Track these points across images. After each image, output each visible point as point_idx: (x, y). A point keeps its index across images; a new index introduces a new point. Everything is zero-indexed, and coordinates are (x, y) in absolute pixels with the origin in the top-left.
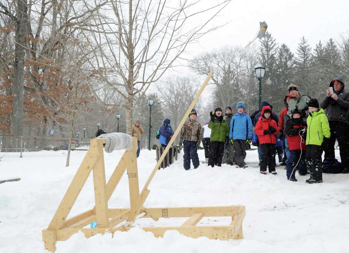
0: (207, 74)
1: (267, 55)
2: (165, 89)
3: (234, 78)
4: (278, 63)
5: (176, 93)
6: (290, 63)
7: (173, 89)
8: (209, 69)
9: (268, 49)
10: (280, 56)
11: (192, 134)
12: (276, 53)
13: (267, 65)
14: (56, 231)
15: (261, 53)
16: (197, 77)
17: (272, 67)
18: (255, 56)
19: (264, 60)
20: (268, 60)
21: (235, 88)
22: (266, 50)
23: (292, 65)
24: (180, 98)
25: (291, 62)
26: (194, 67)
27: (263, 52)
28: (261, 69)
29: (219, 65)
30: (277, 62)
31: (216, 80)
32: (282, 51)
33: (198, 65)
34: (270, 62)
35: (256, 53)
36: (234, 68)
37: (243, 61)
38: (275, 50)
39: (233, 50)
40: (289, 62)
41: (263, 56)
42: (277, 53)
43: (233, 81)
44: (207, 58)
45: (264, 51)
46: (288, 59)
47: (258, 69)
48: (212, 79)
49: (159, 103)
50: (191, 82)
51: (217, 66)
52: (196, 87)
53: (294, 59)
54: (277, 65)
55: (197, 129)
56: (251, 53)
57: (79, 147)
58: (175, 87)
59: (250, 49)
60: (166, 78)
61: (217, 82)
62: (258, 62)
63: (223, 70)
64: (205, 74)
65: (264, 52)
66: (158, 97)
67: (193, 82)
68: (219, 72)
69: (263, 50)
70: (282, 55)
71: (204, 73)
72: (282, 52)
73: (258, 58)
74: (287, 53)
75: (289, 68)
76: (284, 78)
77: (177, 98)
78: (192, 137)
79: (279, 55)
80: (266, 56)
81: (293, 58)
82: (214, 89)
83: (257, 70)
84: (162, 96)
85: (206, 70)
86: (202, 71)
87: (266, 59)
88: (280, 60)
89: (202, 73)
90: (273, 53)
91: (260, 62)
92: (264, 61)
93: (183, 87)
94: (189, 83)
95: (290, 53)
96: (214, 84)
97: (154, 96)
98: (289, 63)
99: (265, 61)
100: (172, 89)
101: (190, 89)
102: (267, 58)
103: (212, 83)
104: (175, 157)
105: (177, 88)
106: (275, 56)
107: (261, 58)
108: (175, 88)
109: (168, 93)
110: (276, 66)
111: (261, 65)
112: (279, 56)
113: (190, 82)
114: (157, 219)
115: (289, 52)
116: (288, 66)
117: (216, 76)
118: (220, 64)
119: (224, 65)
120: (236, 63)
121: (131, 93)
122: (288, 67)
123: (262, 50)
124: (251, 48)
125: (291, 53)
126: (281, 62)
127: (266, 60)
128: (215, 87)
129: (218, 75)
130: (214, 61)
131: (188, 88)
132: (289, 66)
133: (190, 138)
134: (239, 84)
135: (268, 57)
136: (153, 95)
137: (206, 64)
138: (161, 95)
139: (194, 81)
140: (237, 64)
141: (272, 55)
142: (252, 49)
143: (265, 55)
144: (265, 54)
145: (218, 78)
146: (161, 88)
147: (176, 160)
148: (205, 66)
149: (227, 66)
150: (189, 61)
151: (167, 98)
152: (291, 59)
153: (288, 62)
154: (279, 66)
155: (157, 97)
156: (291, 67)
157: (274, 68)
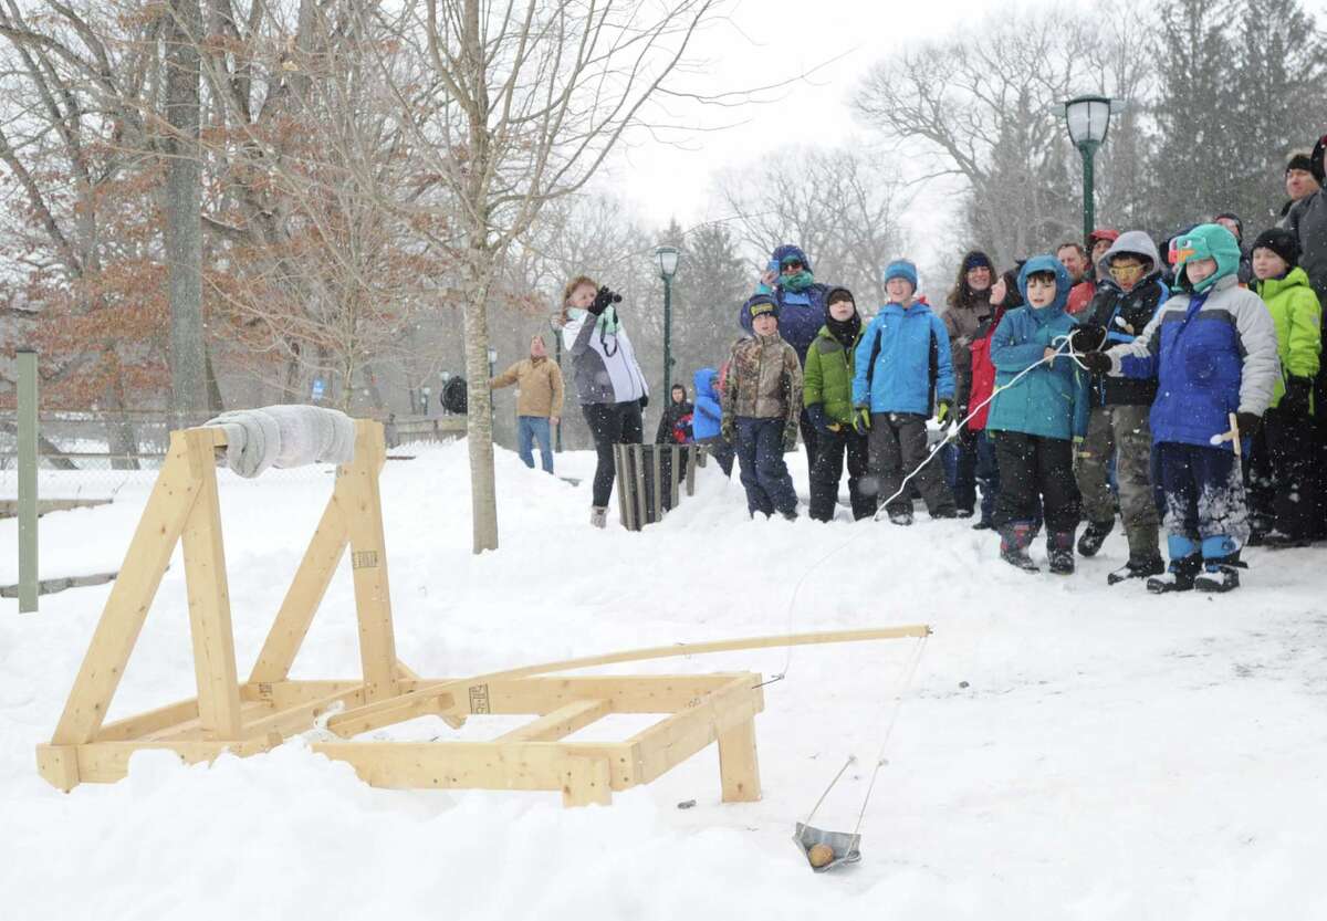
0: (930, 131)
1: (1193, 30)
2: (759, 206)
3: (1047, 141)
4: (1239, 65)
5: (803, 216)
6: (1298, 60)
7: (793, 203)
8: (936, 111)
9: (1194, 9)
10: (1248, 34)
11: (760, 393)
12: (1230, 20)
13: (1188, 74)
14: (76, 749)
15: (1161, 26)
16: (888, 146)
17: (1215, 85)
18: (1136, 40)
19: (1178, 57)
20: (1194, 55)
21: (1051, 185)
22: (1186, 13)
23: (1308, 69)
24: (820, 237)
25: (1304, 55)
26: (874, 105)
27: (1173, 23)
28: (1092, 103)
29: (980, 92)
30: (1235, 59)
31: (969, 155)
32: (1258, 7)
33: (891, 98)
34: (1203, 64)
35: (1144, 28)
36: (1044, 102)
37: (1085, 67)
38: (1227, 7)
39: (1040, 22)
40: (1291, 54)
41: (1173, 39)
42: (1238, 20)
43: (1042, 156)
44: (927, 64)
45: (1177, 14)
46: (1285, 45)
47: (1078, 105)
48: (951, 153)
49: (738, 263)
50: (861, 169)
51: (967, 96)
52: (884, 187)
53: (1317, 41)
54: (1236, 74)
55: (778, 370)
56: (1120, 28)
57: (397, 449)
58: (799, 192)
59: (1112, 12)
60: (764, 158)
61: (972, 163)
62: (1150, 68)
63: (997, 109)
64: (921, 135)
65: (1174, 19)
66: (731, 238)
67: (872, 171)
68: (980, 121)
69: (1174, 10)
70: (1259, 28)
71: (915, 130)
72: (1257, 15)
73: (1148, 49)
74: (1283, 15)
75: (1293, 84)
76: (1267, 131)
77: (810, 237)
78: (761, 404)
79: (1246, 29)
80: (1187, 38)
81: (1311, 38)
82: (961, 196)
83: (1072, 109)
84: (747, 234)
85: (922, 117)
86: (905, 123)
87: (1186, 52)
88: (1247, 52)
89: (906, 130)
90: (1218, 22)
91: (1161, 67)
92: (1174, 59)
93: (830, 193)
94: (854, 173)
95: (1299, 15)
96: (957, 172)
97: (717, 236)
98: (1292, 62)
99: (1181, 62)
100: (787, 205)
101: (861, 200)
102: (1191, 45)
103: (953, 169)
104: (684, 482)
105: (809, 198)
106: (1228, 34)
107: (1164, 48)
108: (800, 198)
109: (774, 220)
110: (1233, 79)
111: (1163, 77)
112: (1244, 32)
113: (858, 170)
114: (458, 722)
115: (1294, 11)
116: (1286, 76)
117: (967, 139)
118: (982, 87)
119: (998, 88)
120: (1051, 78)
121: (478, 241)
122: (1287, 80)
123: (1166, 14)
124: (1118, 8)
125: (1303, 16)
126: (1254, 57)
127: (1184, 57)
128: (961, 186)
129: (974, 135)
130: (960, 75)
131: (853, 195)
132: (1289, 74)
133: (754, 407)
134: (1068, 166)
135: (1194, 39)
136: (713, 233)
137: (923, 91)
138: (744, 229)
139: (874, 164)
140: (1056, 82)
141: (1215, 30)
142: (1124, 10)
143: (1182, 34)
144: (1178, 32)
145: (974, 146)
146: (742, 202)
147: (690, 493)
148: (917, 99)
149: (1012, 95)
150: (705, 100)
151: (770, 239)
152: (1303, 40)
153: (1287, 59)
154: (1246, 80)
155: (728, 236)
156: (1300, 78)
157: (1221, 88)
